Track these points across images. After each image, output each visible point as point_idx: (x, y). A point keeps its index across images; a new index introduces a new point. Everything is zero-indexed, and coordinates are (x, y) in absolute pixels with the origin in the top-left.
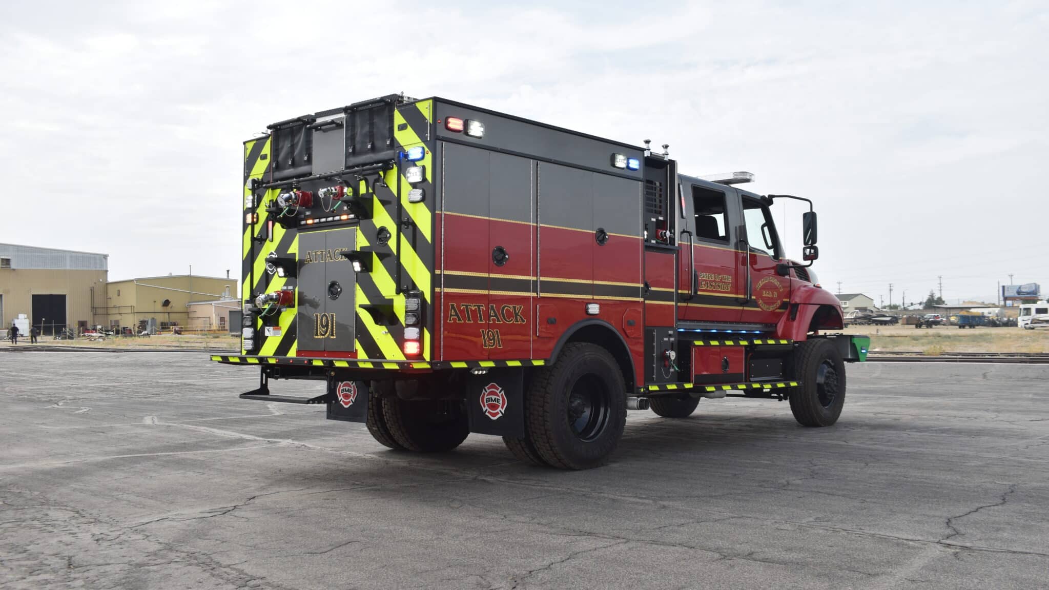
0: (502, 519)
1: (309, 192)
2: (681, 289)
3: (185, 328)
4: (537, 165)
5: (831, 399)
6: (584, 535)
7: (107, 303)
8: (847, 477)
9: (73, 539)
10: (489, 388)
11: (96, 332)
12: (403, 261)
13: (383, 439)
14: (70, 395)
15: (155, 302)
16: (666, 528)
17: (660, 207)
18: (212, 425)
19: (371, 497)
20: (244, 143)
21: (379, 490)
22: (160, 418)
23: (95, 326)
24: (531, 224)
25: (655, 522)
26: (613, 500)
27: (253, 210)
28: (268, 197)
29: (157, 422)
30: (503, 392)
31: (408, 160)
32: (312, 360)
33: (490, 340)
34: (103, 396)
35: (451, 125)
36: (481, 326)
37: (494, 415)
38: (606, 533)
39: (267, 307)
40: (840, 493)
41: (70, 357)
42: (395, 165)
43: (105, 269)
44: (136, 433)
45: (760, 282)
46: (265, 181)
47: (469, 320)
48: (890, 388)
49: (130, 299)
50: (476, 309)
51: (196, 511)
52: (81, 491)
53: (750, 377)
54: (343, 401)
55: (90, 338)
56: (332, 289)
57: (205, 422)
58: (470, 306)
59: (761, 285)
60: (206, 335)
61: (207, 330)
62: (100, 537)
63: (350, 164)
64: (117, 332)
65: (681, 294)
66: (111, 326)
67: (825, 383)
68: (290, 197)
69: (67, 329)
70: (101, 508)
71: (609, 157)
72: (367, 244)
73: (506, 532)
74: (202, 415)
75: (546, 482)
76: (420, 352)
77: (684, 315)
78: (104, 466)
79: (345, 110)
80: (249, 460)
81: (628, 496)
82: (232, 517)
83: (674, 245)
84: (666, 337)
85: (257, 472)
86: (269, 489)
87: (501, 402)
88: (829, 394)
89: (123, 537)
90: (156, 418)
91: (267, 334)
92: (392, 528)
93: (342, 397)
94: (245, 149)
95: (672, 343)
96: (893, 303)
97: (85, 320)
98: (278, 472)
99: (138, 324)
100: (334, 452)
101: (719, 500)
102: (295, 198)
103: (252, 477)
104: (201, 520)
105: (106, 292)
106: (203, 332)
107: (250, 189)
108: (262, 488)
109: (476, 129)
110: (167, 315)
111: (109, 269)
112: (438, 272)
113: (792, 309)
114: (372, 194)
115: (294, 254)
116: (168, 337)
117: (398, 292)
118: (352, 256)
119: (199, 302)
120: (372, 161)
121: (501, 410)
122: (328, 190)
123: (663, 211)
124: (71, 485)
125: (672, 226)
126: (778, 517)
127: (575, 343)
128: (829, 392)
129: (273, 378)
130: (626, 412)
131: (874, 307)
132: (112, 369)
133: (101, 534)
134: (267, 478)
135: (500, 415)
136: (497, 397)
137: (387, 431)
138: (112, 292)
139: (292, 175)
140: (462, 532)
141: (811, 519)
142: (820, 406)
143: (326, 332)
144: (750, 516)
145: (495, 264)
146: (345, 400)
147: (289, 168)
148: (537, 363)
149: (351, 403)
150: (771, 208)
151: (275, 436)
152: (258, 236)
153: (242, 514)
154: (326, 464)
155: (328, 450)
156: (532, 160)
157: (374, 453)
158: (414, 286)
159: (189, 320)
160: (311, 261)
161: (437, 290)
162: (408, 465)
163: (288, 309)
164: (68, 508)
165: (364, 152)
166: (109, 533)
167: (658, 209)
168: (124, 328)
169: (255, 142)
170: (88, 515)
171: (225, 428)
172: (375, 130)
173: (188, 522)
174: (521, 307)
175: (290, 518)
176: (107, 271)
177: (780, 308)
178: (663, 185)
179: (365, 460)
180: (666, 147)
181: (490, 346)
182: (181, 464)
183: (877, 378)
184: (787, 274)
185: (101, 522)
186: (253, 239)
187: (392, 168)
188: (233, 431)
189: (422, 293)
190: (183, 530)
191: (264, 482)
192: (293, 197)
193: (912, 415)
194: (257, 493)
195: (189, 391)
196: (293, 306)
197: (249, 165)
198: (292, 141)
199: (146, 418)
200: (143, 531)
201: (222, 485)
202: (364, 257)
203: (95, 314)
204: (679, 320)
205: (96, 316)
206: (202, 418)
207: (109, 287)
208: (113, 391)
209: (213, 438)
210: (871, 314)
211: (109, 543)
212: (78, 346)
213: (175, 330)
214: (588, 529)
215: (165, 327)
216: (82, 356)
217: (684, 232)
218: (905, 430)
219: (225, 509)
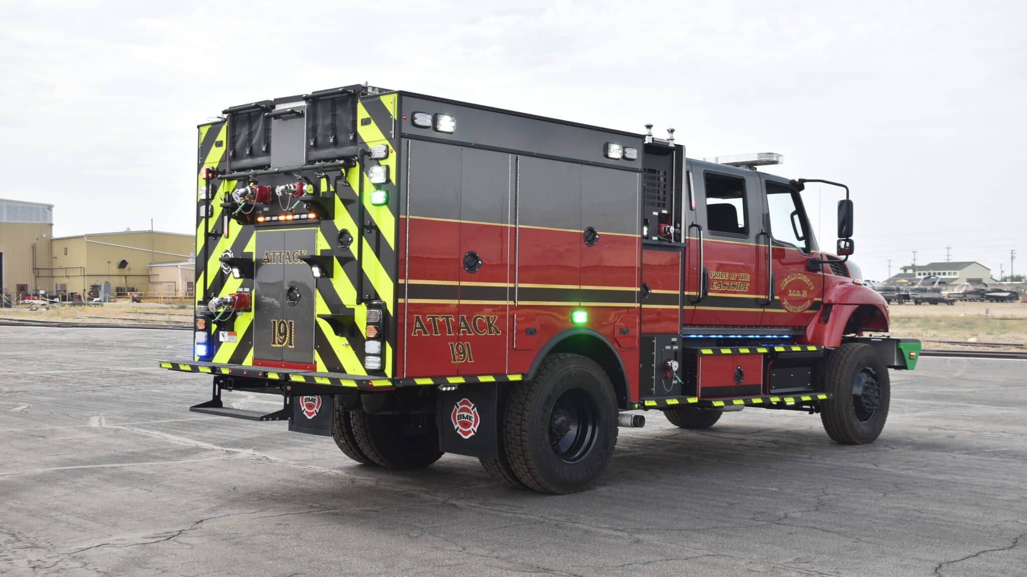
0: (460, 551)
1: (267, 187)
2: (689, 291)
3: (146, 295)
4: (517, 160)
5: (871, 413)
6: (540, 572)
7: (52, 263)
8: (855, 510)
9: (8, 566)
10: (461, 404)
11: (38, 299)
12: (365, 267)
13: (351, 452)
14: (6, 386)
15: (109, 262)
16: (630, 566)
17: (664, 199)
18: (167, 429)
19: (327, 523)
20: (199, 127)
21: (337, 514)
22: (109, 419)
23: (37, 290)
24: (509, 225)
25: (621, 558)
26: (586, 532)
27: (207, 202)
28: (223, 188)
29: (104, 425)
30: (475, 409)
31: (372, 159)
32: (267, 372)
33: (460, 354)
34: (44, 387)
35: (418, 122)
36: (451, 339)
37: (466, 433)
38: (564, 570)
39: (221, 310)
40: (838, 529)
41: (7, 333)
42: (357, 163)
43: (49, 222)
44: (80, 439)
45: (786, 280)
46: (220, 170)
47: (436, 333)
48: (968, 392)
49: (79, 258)
50: (444, 320)
51: (138, 536)
52: (18, 510)
53: (770, 388)
54: (307, 412)
55: (31, 306)
56: (290, 294)
57: (159, 424)
58: (438, 317)
59: (787, 283)
60: (170, 304)
61: (172, 298)
62: (37, 564)
63: (311, 158)
64: (64, 299)
65: (688, 296)
66: (57, 291)
67: (863, 395)
68: (246, 192)
69: (4, 295)
70: (38, 531)
71: (602, 148)
72: (327, 247)
73: (460, 567)
74: (156, 416)
75: (521, 508)
76: (381, 367)
77: (690, 320)
78: (43, 480)
79: (306, 98)
80: (202, 475)
81: (605, 528)
82: (175, 543)
83: (680, 241)
84: (668, 345)
85: (208, 490)
86: (219, 511)
87: (473, 419)
88: (868, 407)
89: (60, 565)
90: (103, 418)
91: (221, 339)
92: (341, 559)
93: (305, 407)
94: (200, 134)
95: (676, 352)
96: (1016, 274)
97: (25, 283)
98: (232, 490)
99: (88, 289)
100: (297, 466)
101: (700, 535)
102: (252, 194)
103: (203, 496)
104: (143, 546)
105: (50, 250)
106: (167, 300)
107: (204, 179)
108: (213, 510)
109: (447, 124)
110: (123, 279)
111: (54, 222)
112: (401, 281)
113: (825, 310)
114: (333, 193)
115: (251, 253)
116: (125, 304)
117: (359, 303)
118: (312, 261)
119: (162, 263)
120: (334, 157)
121: (473, 428)
122: (286, 188)
123: (667, 202)
124: (7, 504)
125: (678, 220)
126: (755, 557)
127: (561, 354)
128: (868, 404)
129: (226, 389)
130: (618, 429)
131: (991, 278)
132: (56, 350)
133: (38, 560)
134: (219, 497)
135: (472, 434)
136: (469, 414)
137: (355, 445)
138: (57, 250)
139: (250, 166)
140: (414, 565)
141: (790, 560)
142: (856, 422)
143: (284, 341)
144: (726, 554)
145: (467, 271)
146: (308, 411)
147: (246, 159)
148: (513, 378)
149: (315, 414)
150: (802, 194)
151: (236, 444)
152: (212, 231)
153: (188, 540)
154: (286, 481)
155: (292, 464)
156: (510, 155)
157: (341, 469)
158: (377, 297)
159: (150, 285)
160: (269, 262)
161: (401, 301)
162: (375, 484)
163: (244, 314)
164: (4, 530)
165: (326, 146)
166: (46, 560)
167: (661, 202)
168: (72, 294)
169: (210, 126)
170: (24, 539)
171: (181, 434)
172: (337, 123)
173: (129, 548)
174: (495, 317)
175: (236, 546)
176: (51, 225)
177: (810, 309)
178: (668, 175)
179: (329, 477)
180: (672, 131)
181: (459, 360)
182: (129, 479)
183: (959, 378)
184: (819, 270)
185: (38, 547)
186: (207, 235)
187: (355, 166)
188: (189, 438)
189: (385, 304)
190: (124, 557)
191: (215, 503)
192: (250, 192)
193: (973, 431)
194: (206, 516)
195: (144, 383)
196: (250, 311)
197: (203, 151)
198: (250, 128)
199: (92, 418)
200: (81, 558)
201: (170, 505)
202: (324, 263)
203: (37, 277)
204: (685, 325)
205: (38, 279)
206: (155, 419)
207: (55, 244)
208: (56, 381)
209: (165, 447)
210: (984, 288)
211: (45, 571)
212: (15, 318)
213: (133, 297)
214: (546, 565)
215: (121, 293)
216: (21, 332)
217: (693, 225)
218: (952, 450)
219: (169, 534)
